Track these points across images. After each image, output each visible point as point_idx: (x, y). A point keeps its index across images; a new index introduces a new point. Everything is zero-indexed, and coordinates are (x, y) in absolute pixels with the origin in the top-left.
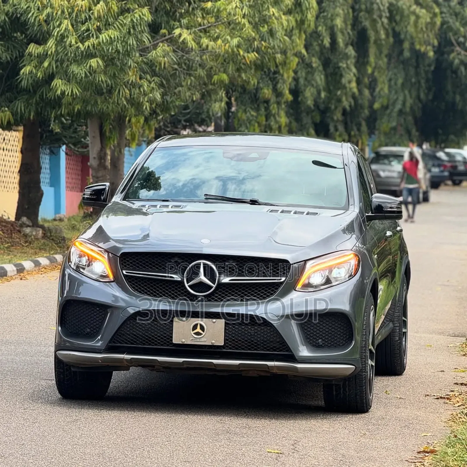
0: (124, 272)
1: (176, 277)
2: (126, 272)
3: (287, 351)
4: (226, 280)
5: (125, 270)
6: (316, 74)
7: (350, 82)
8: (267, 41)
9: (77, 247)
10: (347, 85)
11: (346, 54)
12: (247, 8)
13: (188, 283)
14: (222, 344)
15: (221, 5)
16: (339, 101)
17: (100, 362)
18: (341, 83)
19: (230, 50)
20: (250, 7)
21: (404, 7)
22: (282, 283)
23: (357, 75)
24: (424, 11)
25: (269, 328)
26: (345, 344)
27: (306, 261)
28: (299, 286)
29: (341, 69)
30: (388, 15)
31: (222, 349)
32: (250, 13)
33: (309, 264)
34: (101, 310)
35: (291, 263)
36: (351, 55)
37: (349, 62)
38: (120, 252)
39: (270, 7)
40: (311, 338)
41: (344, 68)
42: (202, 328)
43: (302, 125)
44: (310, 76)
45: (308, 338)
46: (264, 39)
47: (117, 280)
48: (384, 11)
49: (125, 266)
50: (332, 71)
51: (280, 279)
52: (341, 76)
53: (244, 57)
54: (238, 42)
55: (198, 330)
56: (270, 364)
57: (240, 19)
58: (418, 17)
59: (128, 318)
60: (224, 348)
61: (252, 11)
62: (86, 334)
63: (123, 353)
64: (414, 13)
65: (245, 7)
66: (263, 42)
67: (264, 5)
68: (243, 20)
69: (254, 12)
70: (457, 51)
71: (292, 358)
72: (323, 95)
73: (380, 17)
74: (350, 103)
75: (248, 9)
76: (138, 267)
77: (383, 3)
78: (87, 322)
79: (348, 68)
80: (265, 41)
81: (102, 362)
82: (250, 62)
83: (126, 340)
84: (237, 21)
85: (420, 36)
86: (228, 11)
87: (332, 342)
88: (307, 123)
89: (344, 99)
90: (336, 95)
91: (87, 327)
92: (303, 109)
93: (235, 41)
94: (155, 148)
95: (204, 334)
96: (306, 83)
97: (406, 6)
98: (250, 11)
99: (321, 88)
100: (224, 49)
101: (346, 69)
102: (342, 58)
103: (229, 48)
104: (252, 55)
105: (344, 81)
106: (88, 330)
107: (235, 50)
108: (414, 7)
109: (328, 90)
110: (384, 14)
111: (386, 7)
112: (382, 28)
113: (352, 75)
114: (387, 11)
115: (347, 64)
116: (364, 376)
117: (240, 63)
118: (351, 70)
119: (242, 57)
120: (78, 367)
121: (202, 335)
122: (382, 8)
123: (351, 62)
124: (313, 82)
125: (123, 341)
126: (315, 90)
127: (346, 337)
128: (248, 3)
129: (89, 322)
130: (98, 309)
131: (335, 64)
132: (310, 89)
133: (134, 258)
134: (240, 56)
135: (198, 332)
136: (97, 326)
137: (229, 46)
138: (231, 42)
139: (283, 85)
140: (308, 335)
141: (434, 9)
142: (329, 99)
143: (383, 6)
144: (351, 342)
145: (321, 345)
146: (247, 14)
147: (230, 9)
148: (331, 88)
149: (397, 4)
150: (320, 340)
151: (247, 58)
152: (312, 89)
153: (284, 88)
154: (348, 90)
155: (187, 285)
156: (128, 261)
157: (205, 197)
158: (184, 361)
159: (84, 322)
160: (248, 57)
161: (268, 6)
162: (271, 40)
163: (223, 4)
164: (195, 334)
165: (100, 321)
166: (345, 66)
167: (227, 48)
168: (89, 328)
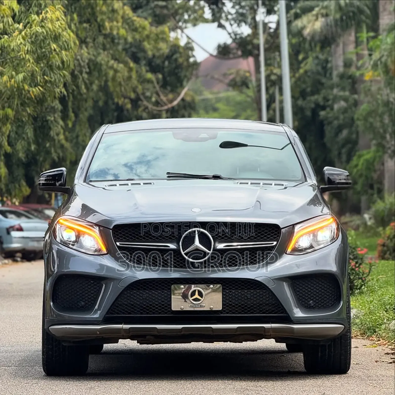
0: (118, 244)
1: (172, 246)
2: (120, 244)
3: (282, 313)
4: (221, 246)
5: (118, 242)
6: (26, 127)
7: (58, 135)
8: (49, 76)
9: (62, 224)
10: (56, 137)
11: (53, 108)
12: (29, 44)
13: (184, 251)
14: (221, 309)
15: (5, 42)
16: (48, 153)
17: (98, 333)
18: (50, 136)
19: (16, 85)
20: (32, 43)
21: (103, 62)
22: (273, 247)
23: (64, 127)
24: (121, 65)
25: (264, 291)
26: (333, 304)
27: (294, 225)
28: (289, 250)
29: (49, 122)
30: (88, 70)
31: (219, 314)
32: (32, 48)
33: (297, 228)
34: (95, 283)
35: (281, 227)
36: (58, 108)
37: (56, 115)
38: (112, 224)
39: (51, 42)
40: (304, 300)
41: (52, 122)
42: (200, 294)
43: (13, 178)
44: (20, 129)
45: (301, 300)
46: (46, 74)
47: (111, 252)
48: (84, 67)
49: (118, 238)
50: (40, 124)
51: (273, 243)
52: (50, 128)
53: (29, 91)
54: (24, 77)
55: (197, 296)
56: (266, 326)
57: (24, 55)
58: (116, 71)
59: (126, 288)
60: (222, 313)
61: (34, 47)
62: (81, 307)
63: (121, 323)
64: (112, 68)
65: (27, 44)
66: (45, 77)
67: (45, 41)
68: (27, 56)
69: (36, 48)
70: (144, 105)
71: (288, 319)
72: (33, 147)
73: (81, 72)
74: (59, 154)
75: (30, 46)
76: (131, 238)
77: (83, 60)
78: (81, 295)
79: (55, 121)
80: (47, 76)
81: (100, 334)
82: (35, 96)
83: (123, 310)
84: (22, 57)
85: (118, 89)
86: (12, 47)
87: (322, 303)
88: (18, 175)
89: (53, 150)
90: (45, 147)
91: (81, 300)
92: (14, 161)
93: (21, 76)
94: (103, 134)
95: (202, 299)
96: (17, 136)
97: (105, 61)
98: (33, 47)
99: (31, 141)
100: (10, 84)
101: (54, 122)
102: (50, 112)
103: (15, 83)
104: (36, 90)
105: (52, 133)
106: (83, 303)
107: (21, 84)
108: (112, 62)
109: (37, 143)
110: (84, 70)
111: (86, 64)
112: (83, 83)
113: (60, 127)
114: (86, 67)
115: (55, 117)
116: (349, 336)
117: (25, 98)
118: (58, 124)
119: (27, 92)
120: (70, 342)
121: (201, 301)
122: (82, 64)
123: (58, 115)
124: (24, 136)
125: (121, 311)
126: (26, 143)
127: (334, 298)
128: (29, 40)
129: (84, 295)
130: (92, 282)
131: (43, 117)
132: (21, 142)
133: (126, 230)
134: (25, 91)
135: (197, 298)
136: (92, 298)
137: (15, 81)
138: (17, 78)
139: (2, 137)
140: (300, 296)
141: (129, 64)
142: (38, 151)
143: (84, 62)
144: (339, 302)
145: (312, 306)
146: (30, 51)
147: (14, 46)
148: (40, 140)
149: (95, 60)
150: (311, 302)
151: (31, 92)
152: (23, 142)
153: (3, 140)
154: (57, 142)
155: (183, 253)
156: (120, 233)
157: (168, 175)
158: (183, 328)
159: (78, 295)
160: (33, 92)
161: (49, 42)
162: (52, 74)
163: (7, 41)
164: (194, 300)
165: (95, 293)
166: (53, 119)
167: (13, 83)
168: (83, 302)
